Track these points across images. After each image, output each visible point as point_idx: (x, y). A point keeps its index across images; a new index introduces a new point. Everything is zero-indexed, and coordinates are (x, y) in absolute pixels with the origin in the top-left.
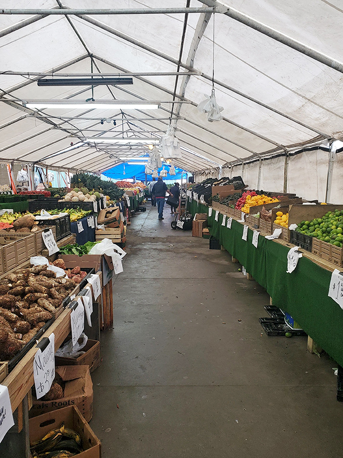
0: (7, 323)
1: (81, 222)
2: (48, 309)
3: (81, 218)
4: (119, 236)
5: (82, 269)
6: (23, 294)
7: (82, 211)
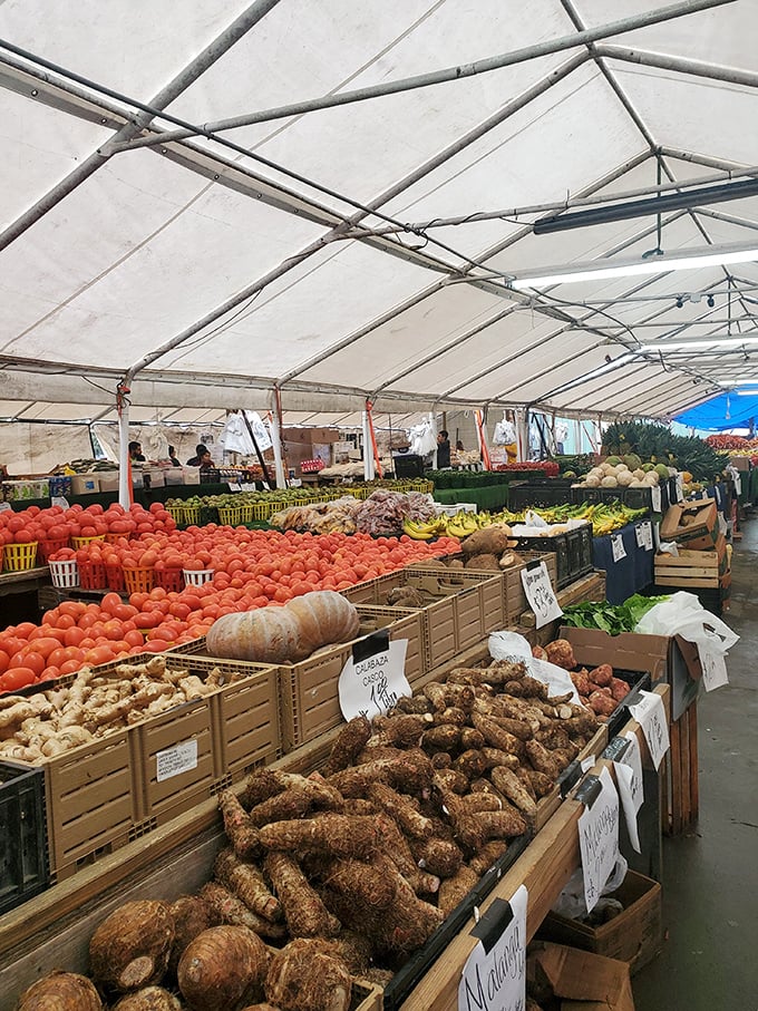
0: (402, 842)
1: (619, 537)
2: (517, 802)
3: (619, 525)
4: (714, 573)
5: (617, 673)
6: (457, 747)
7: (624, 510)
